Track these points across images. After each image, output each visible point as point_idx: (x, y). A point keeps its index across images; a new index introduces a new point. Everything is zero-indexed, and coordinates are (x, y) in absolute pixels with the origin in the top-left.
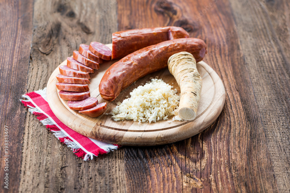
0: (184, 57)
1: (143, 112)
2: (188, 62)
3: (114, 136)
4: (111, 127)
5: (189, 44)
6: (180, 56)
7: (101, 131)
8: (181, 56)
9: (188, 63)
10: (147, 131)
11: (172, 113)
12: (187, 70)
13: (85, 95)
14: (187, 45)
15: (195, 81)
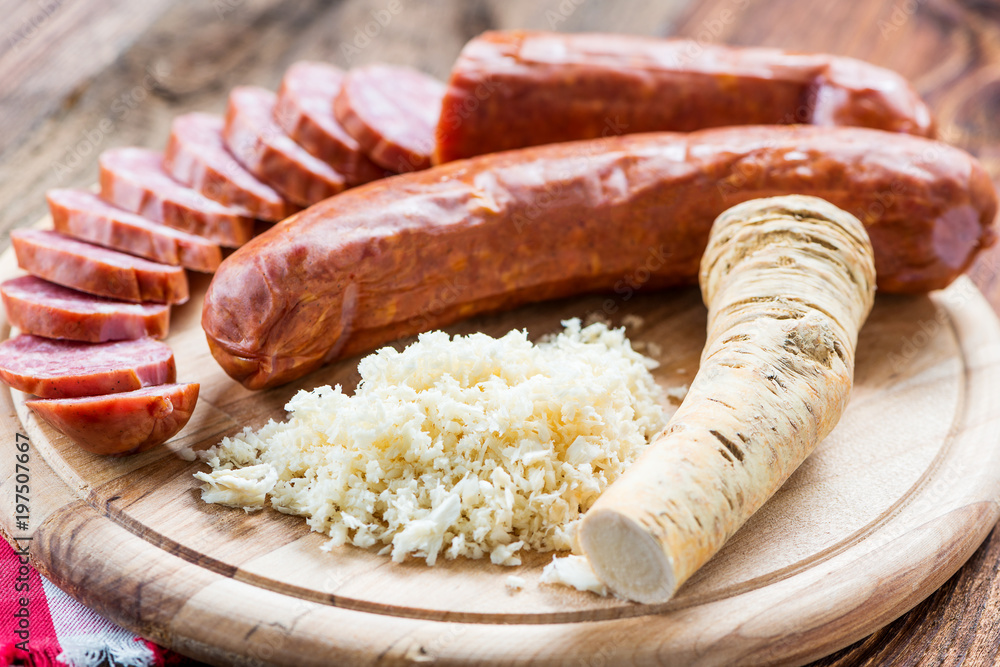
0: (788, 223)
1: (378, 488)
2: (801, 260)
3: (140, 587)
4: (157, 529)
5: (875, 168)
6: (768, 216)
7: (86, 541)
8: (776, 216)
9: (798, 267)
10: (348, 604)
11: (558, 530)
12: (767, 304)
13: (121, 319)
14: (861, 170)
15: (777, 373)
